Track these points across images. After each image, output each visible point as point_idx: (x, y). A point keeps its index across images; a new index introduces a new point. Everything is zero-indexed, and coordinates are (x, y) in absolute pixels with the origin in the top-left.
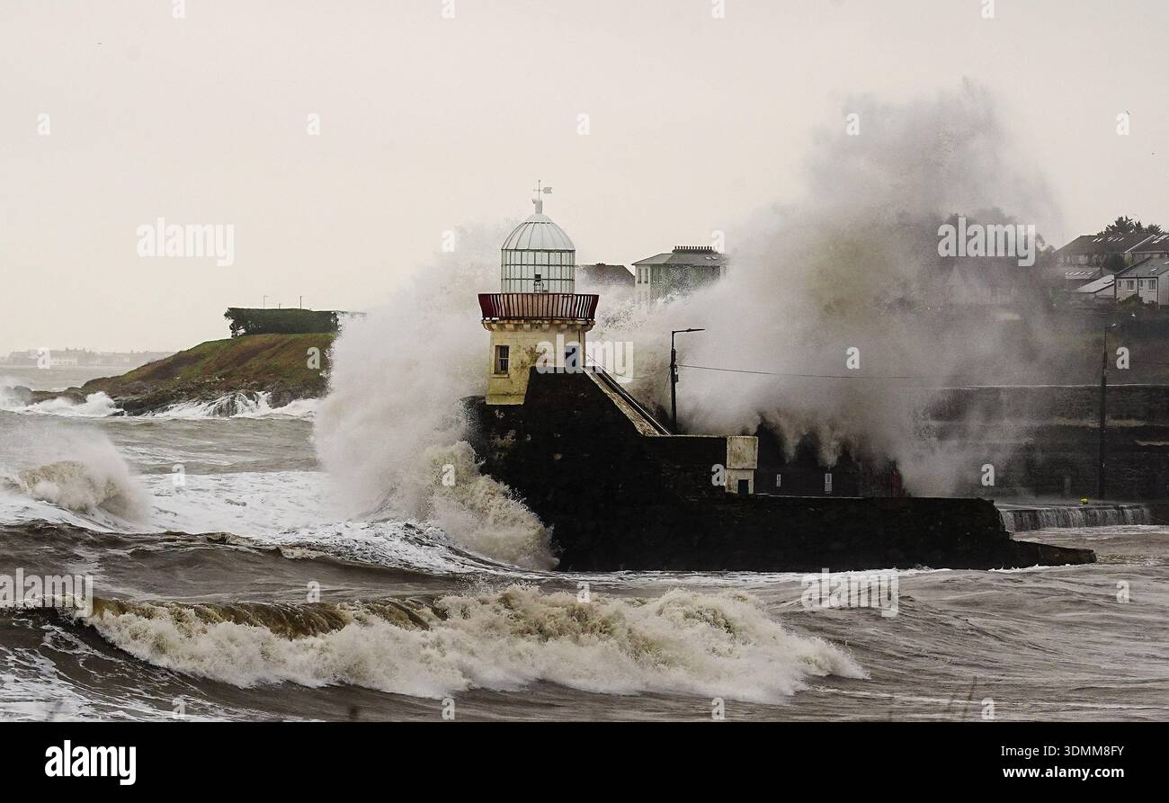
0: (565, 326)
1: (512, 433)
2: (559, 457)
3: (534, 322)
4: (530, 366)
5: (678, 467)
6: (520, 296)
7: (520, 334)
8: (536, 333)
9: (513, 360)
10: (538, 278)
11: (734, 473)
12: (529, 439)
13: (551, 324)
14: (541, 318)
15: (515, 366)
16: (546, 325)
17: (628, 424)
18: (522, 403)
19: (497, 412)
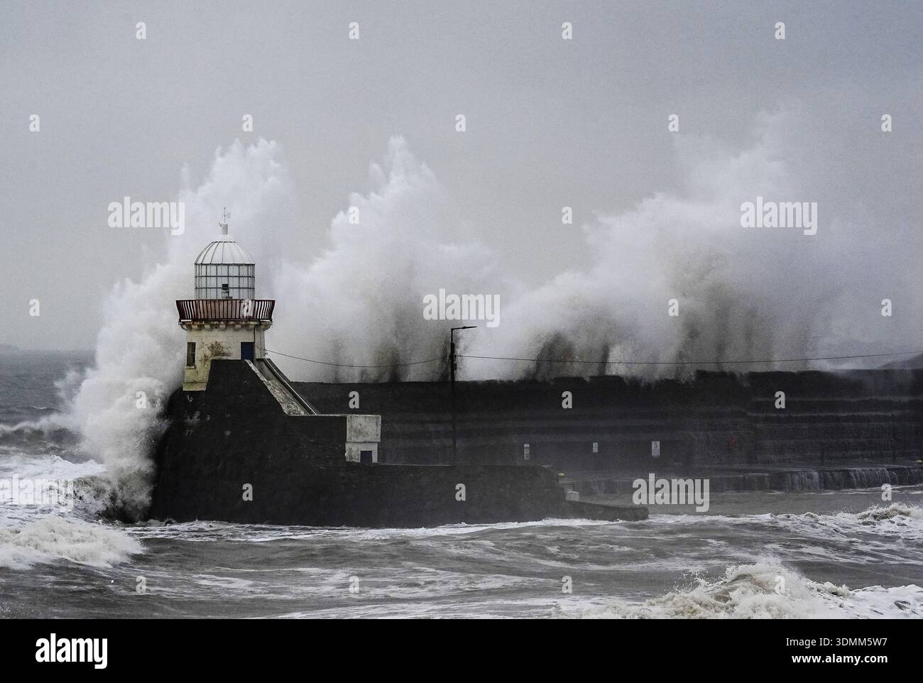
0: (239, 326)
1: (197, 414)
2: (228, 433)
3: (212, 323)
4: (211, 359)
5: (312, 441)
6: (205, 302)
7: (204, 333)
8: (215, 332)
9: (199, 355)
10: (225, 287)
11: (356, 445)
12: (208, 419)
13: (227, 325)
14: (220, 320)
15: (200, 359)
16: (222, 325)
17: (277, 405)
18: (204, 389)
19: (188, 397)
